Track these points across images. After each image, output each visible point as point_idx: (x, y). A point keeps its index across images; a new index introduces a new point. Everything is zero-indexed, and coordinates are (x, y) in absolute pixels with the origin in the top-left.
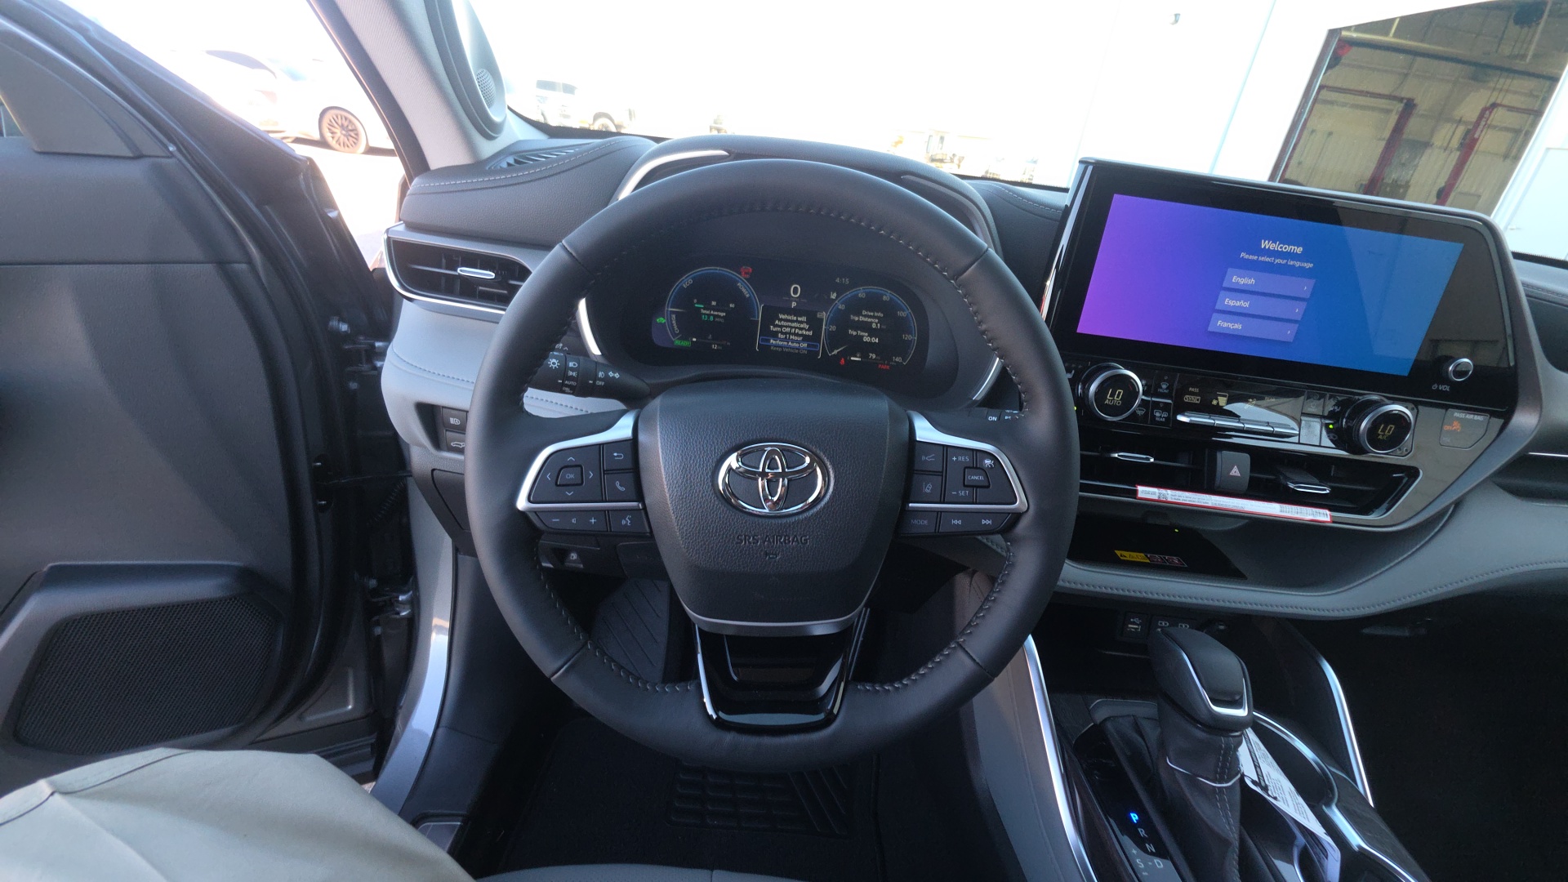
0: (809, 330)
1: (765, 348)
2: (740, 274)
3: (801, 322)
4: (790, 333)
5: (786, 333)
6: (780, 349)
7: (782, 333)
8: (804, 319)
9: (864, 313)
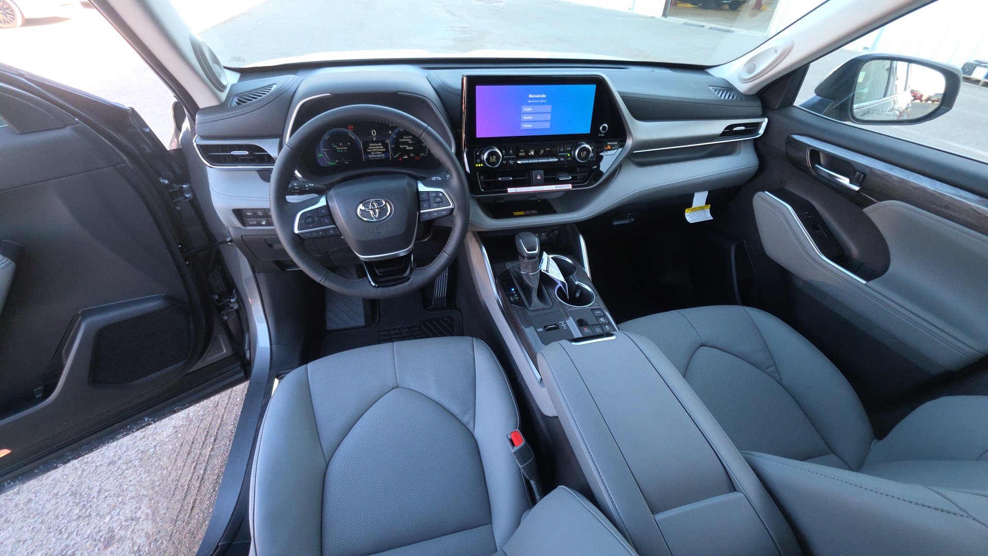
0: (383, 149)
1: (367, 159)
2: (349, 129)
3: (380, 146)
4: (376, 151)
5: (374, 152)
6: (373, 159)
7: (373, 152)
8: (380, 144)
9: (405, 137)
